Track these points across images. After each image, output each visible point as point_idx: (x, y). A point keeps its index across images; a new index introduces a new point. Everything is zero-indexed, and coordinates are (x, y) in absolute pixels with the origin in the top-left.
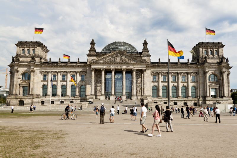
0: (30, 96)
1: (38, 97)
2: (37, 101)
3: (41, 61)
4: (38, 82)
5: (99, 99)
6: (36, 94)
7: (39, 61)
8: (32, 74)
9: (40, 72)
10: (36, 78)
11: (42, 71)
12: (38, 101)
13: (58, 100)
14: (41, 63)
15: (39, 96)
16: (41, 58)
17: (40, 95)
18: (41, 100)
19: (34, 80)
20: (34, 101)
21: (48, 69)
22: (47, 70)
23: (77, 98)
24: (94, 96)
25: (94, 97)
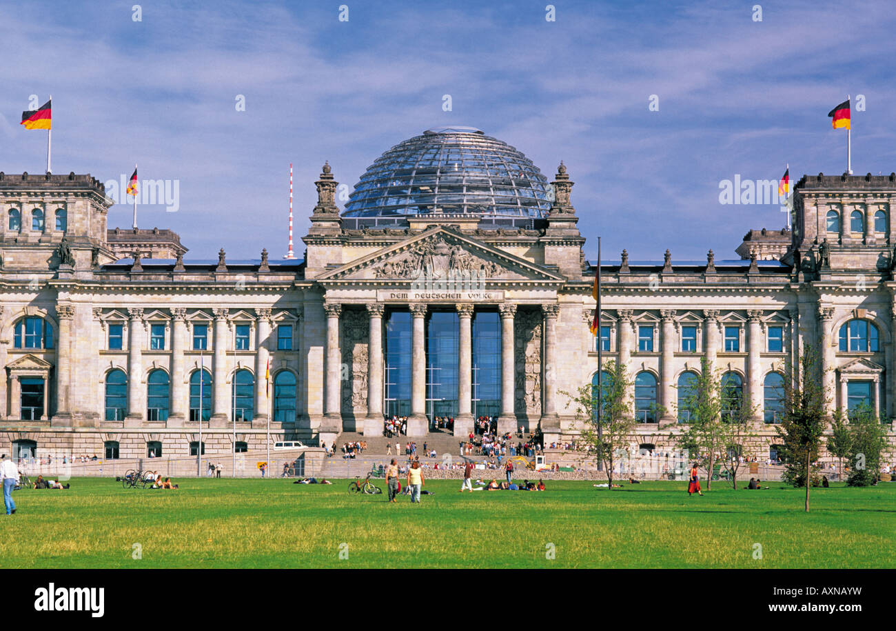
0: (62, 420)
1: (93, 426)
2: (88, 441)
3: (96, 265)
4: (88, 360)
5: (362, 434)
6: (81, 410)
7: (87, 265)
8: (64, 323)
9: (96, 312)
10: (80, 343)
11: (105, 310)
12: (92, 440)
13: (178, 436)
14: (95, 273)
15: (96, 421)
16: (95, 252)
17: (96, 415)
18: (105, 438)
19: (74, 351)
20: (75, 440)
21: (131, 301)
22: (124, 306)
23: (261, 426)
24: (341, 421)
25: (339, 424)
